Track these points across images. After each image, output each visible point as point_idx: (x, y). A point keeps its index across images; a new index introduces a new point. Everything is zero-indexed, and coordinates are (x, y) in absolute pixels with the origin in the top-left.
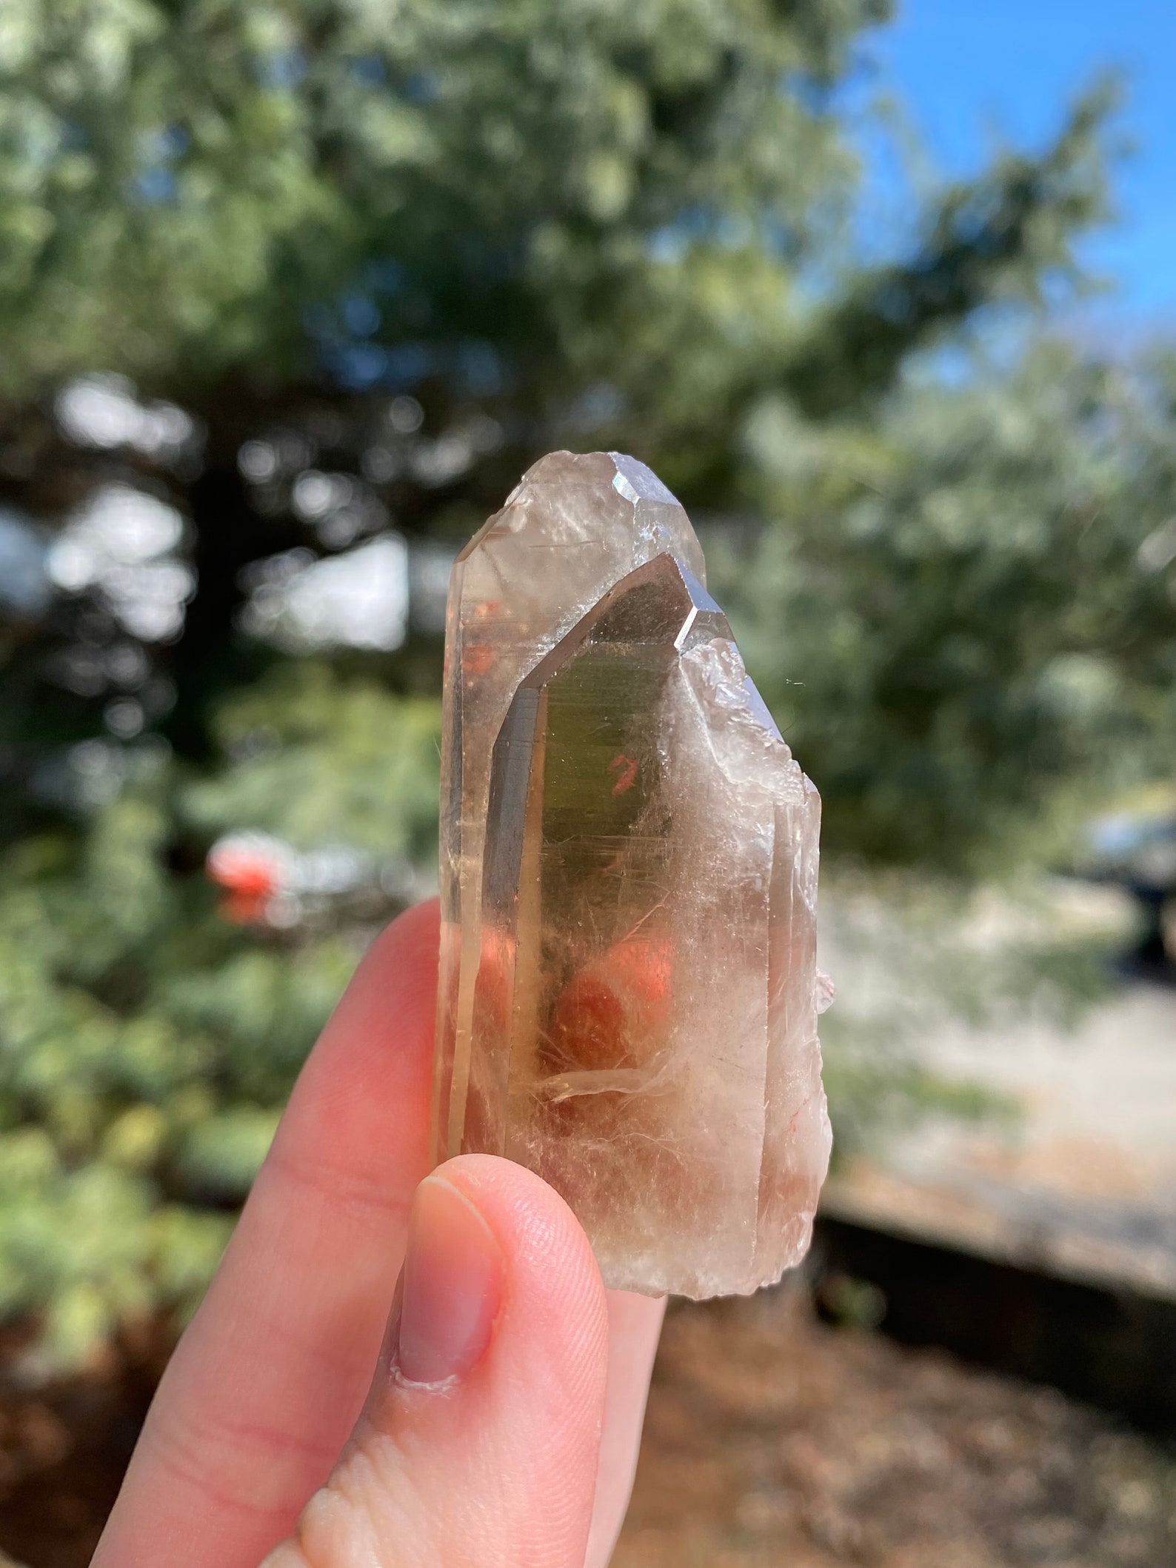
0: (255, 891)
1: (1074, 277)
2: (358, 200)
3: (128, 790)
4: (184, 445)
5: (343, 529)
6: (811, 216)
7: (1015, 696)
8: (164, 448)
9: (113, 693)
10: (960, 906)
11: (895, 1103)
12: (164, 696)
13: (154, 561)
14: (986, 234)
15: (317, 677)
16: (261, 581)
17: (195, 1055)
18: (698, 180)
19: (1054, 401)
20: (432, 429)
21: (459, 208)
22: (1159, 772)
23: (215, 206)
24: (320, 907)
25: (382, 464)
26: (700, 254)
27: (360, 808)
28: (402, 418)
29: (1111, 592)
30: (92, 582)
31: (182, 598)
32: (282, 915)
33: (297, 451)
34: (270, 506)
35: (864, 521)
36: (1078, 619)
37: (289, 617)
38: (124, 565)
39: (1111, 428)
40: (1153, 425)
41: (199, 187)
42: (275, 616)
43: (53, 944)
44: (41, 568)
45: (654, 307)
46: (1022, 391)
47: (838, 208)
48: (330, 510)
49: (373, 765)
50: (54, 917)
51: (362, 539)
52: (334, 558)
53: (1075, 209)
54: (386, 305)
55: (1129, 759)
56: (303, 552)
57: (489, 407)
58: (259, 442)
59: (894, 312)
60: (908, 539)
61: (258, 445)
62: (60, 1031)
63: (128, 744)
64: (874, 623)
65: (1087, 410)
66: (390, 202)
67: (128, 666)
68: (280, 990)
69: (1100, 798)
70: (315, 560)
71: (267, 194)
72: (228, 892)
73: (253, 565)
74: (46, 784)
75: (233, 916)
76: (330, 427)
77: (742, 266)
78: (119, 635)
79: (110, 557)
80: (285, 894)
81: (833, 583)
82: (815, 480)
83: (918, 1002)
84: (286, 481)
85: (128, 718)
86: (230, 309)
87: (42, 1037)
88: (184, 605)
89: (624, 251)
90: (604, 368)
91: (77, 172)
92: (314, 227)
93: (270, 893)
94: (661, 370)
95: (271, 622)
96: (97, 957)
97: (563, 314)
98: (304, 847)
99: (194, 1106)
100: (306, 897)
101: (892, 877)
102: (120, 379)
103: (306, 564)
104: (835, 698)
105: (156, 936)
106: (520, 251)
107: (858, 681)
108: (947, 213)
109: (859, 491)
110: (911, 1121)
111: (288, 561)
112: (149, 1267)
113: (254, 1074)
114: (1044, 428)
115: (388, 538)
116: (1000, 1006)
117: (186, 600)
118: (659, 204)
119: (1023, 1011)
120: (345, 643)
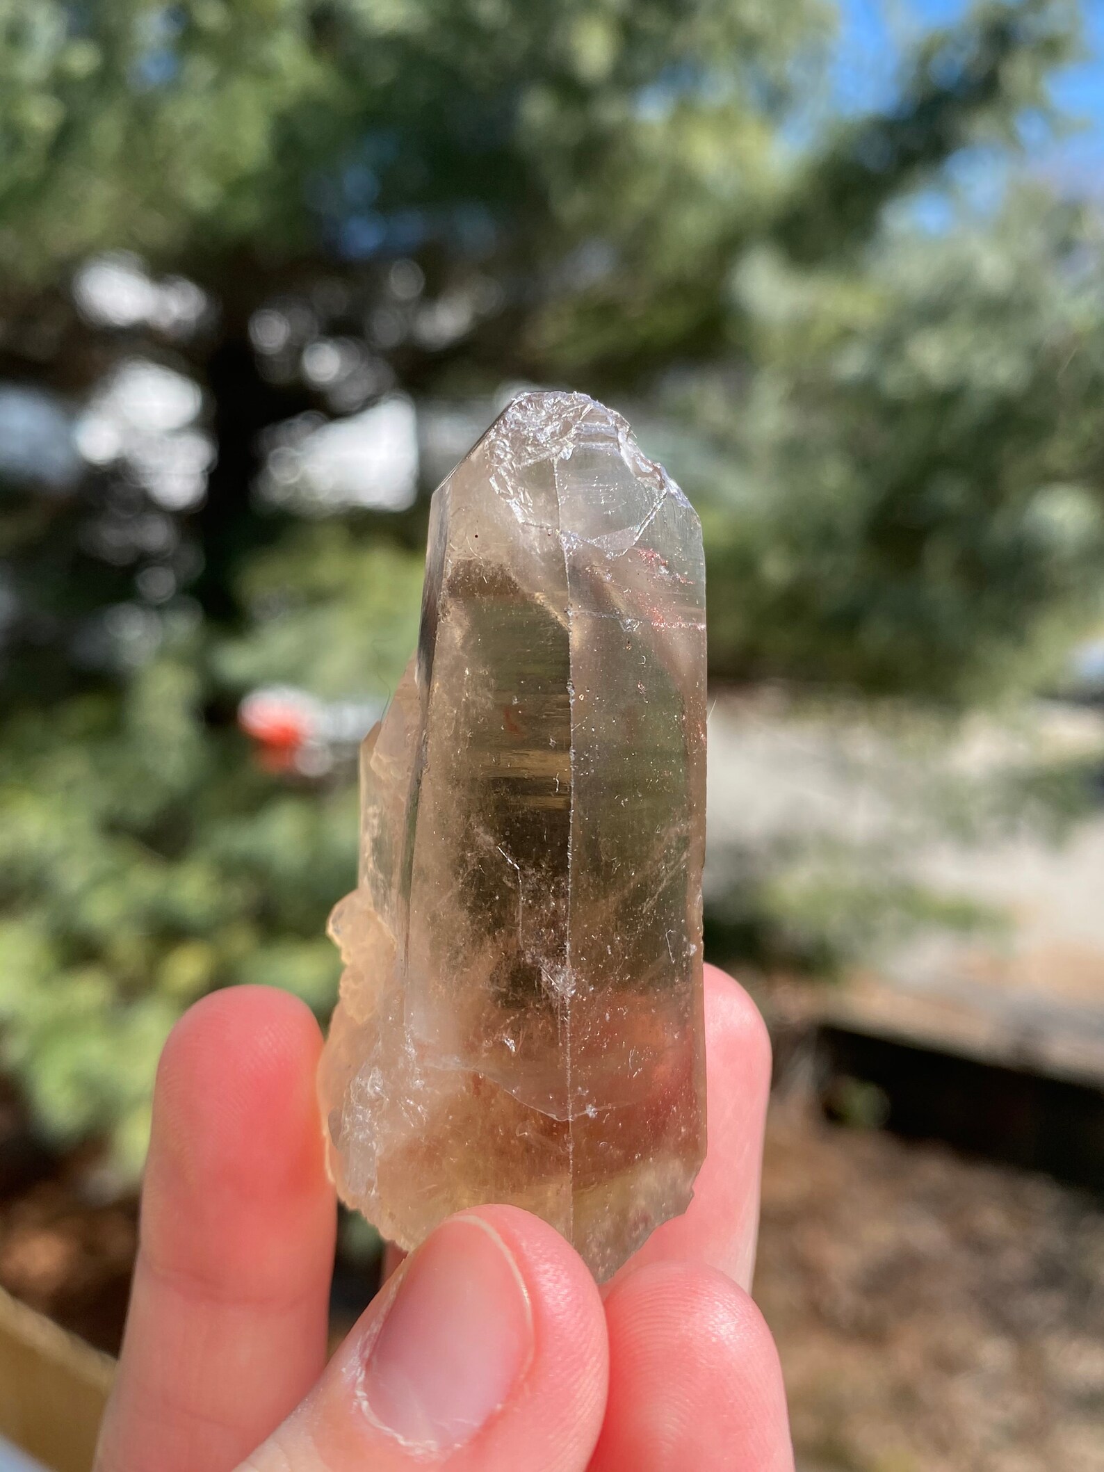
0: (285, 743)
1: (1050, 116)
2: (351, 70)
3: (163, 653)
4: (200, 319)
5: (353, 393)
6: (790, 69)
7: (999, 530)
8: (178, 323)
9: (144, 560)
10: (950, 731)
11: (891, 917)
12: (193, 561)
13: (177, 432)
14: (964, 79)
15: (334, 538)
16: (274, 445)
17: (239, 895)
18: (681, 37)
19: (1034, 241)
20: (432, 292)
23: (218, 85)
24: (348, 755)
25: (387, 330)
26: (685, 111)
27: (380, 663)
28: (403, 285)
29: (1092, 426)
30: (118, 454)
31: (204, 467)
32: (313, 765)
33: (305, 320)
34: (280, 376)
35: (851, 364)
36: (1059, 452)
37: (304, 481)
38: (150, 437)
39: (1088, 264)
41: (201, 69)
42: (292, 481)
43: (100, 797)
44: (68, 442)
45: (641, 164)
46: (1001, 231)
47: (817, 58)
48: (338, 376)
49: (388, 620)
50: (102, 771)
51: (369, 402)
52: (344, 420)
53: (1051, 50)
54: (383, 174)
56: (315, 415)
57: (486, 269)
58: (266, 311)
59: (873, 160)
60: (894, 382)
61: (266, 314)
62: (115, 876)
63: (160, 608)
64: (863, 463)
65: (1065, 248)
66: (383, 72)
67: (157, 535)
68: (314, 834)
69: (1081, 625)
70: (327, 422)
71: (265, 73)
72: (261, 745)
73: (267, 429)
74: (88, 649)
75: (267, 766)
76: (335, 295)
77: (726, 121)
78: (147, 504)
79: (131, 431)
80: (313, 745)
81: (825, 425)
82: (802, 327)
83: (910, 823)
84: (296, 351)
85: (160, 583)
86: (237, 186)
87: (98, 882)
88: (207, 474)
89: (610, 112)
90: (595, 225)
91: (82, 60)
92: (311, 105)
93: (300, 744)
94: (650, 225)
95: (288, 488)
96: (143, 808)
97: (553, 174)
98: (333, 697)
99: (241, 942)
100: (335, 746)
101: (885, 706)
102: (135, 257)
103: (317, 427)
104: (826, 537)
106: (508, 116)
107: (850, 519)
108: (925, 58)
109: (846, 334)
110: (907, 935)
111: (299, 423)
113: (296, 910)
115: (395, 399)
116: (989, 825)
117: (208, 468)
118: (643, 64)
119: (1010, 831)
120: (359, 505)
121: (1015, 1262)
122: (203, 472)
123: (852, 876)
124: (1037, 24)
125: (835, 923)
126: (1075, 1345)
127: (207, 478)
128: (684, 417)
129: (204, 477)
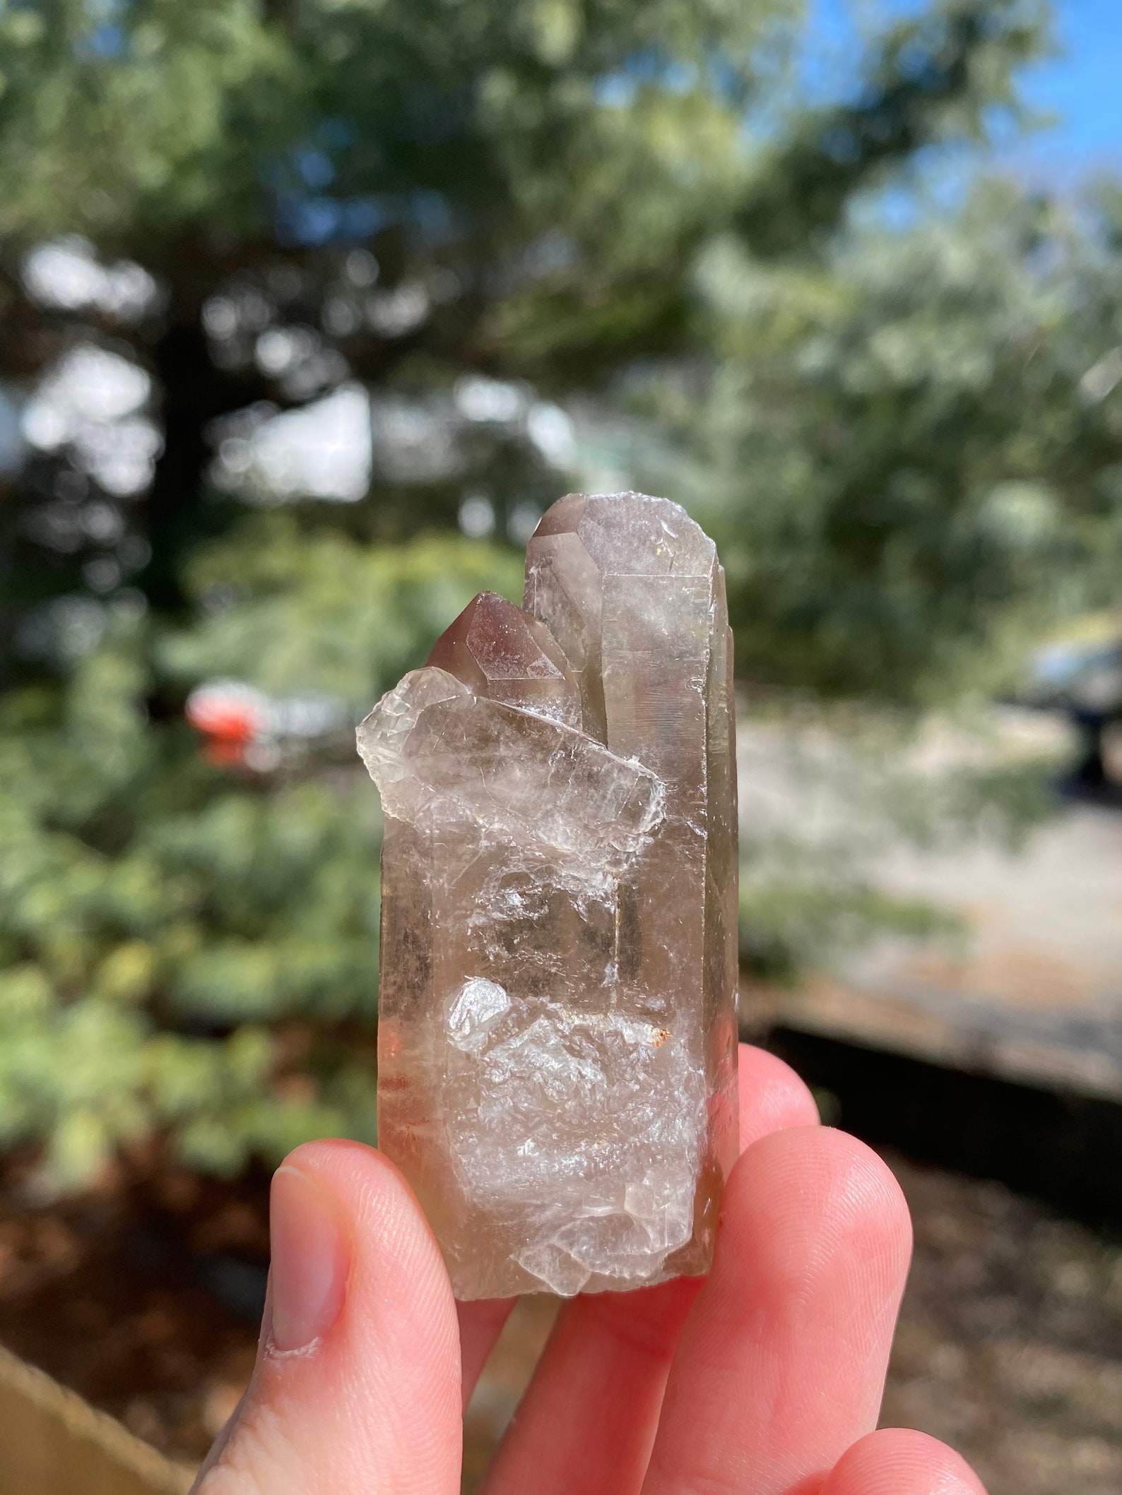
0: (235, 737)
1: (1014, 109)
2: (306, 49)
3: (108, 643)
4: (149, 303)
5: (305, 382)
7: (960, 528)
8: (126, 305)
9: (90, 550)
10: (908, 733)
11: (846, 923)
12: (138, 554)
13: (123, 420)
14: (931, 71)
15: (283, 528)
16: (228, 435)
17: (181, 894)
18: (644, 21)
19: (998, 238)
20: (389, 280)
21: (408, 52)
22: (1099, 602)
23: (164, 56)
24: (296, 749)
25: (341, 317)
26: (647, 101)
27: (330, 656)
28: (359, 271)
29: (1055, 424)
30: (65, 441)
31: (151, 455)
32: (262, 759)
33: (257, 307)
34: (232, 360)
35: (814, 357)
36: (1021, 450)
37: (255, 469)
38: (97, 424)
39: (1056, 258)
40: (1096, 257)
41: (150, 38)
42: (243, 468)
43: (40, 792)
44: (17, 429)
45: (602, 151)
46: (967, 226)
47: (783, 48)
48: (291, 364)
49: (340, 614)
50: (40, 765)
51: (324, 391)
52: (295, 411)
53: (1019, 42)
54: (340, 158)
55: (1071, 589)
56: (269, 406)
57: (442, 258)
58: (219, 297)
59: (841, 151)
60: (857, 376)
61: (218, 300)
62: (55, 872)
63: (105, 599)
64: (824, 460)
65: (1031, 243)
66: (338, 48)
67: (103, 523)
68: (260, 831)
69: (1041, 628)
70: (278, 413)
71: (218, 47)
72: (208, 739)
73: (219, 420)
74: (32, 638)
75: (212, 761)
76: (290, 282)
77: (689, 110)
78: (96, 493)
79: (81, 417)
80: (262, 738)
81: (785, 422)
82: (765, 318)
83: (868, 826)
84: (250, 337)
85: (105, 574)
86: (185, 166)
87: (33, 880)
88: (153, 460)
89: (572, 94)
90: (556, 212)
91: (26, 28)
92: (266, 81)
93: (250, 738)
94: (612, 214)
95: (237, 475)
96: (83, 803)
97: (512, 158)
98: (280, 694)
99: (183, 941)
100: (282, 740)
101: (843, 709)
102: (80, 241)
103: (268, 417)
104: (787, 535)
105: (138, 784)
106: (469, 97)
107: (809, 517)
108: (891, 49)
109: (809, 328)
110: (863, 938)
111: (252, 415)
112: (144, 1093)
113: (239, 908)
114: (987, 263)
115: (348, 389)
116: (946, 828)
117: (155, 456)
118: (606, 46)
119: (969, 833)
120: (311, 495)
121: (968, 1269)
122: (149, 459)
123: (808, 878)
124: (1004, 18)
125: (792, 926)
126: (1027, 1352)
127: (154, 466)
128: (644, 411)
129: (150, 464)
